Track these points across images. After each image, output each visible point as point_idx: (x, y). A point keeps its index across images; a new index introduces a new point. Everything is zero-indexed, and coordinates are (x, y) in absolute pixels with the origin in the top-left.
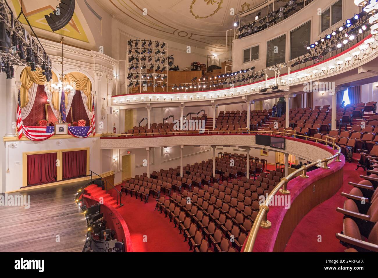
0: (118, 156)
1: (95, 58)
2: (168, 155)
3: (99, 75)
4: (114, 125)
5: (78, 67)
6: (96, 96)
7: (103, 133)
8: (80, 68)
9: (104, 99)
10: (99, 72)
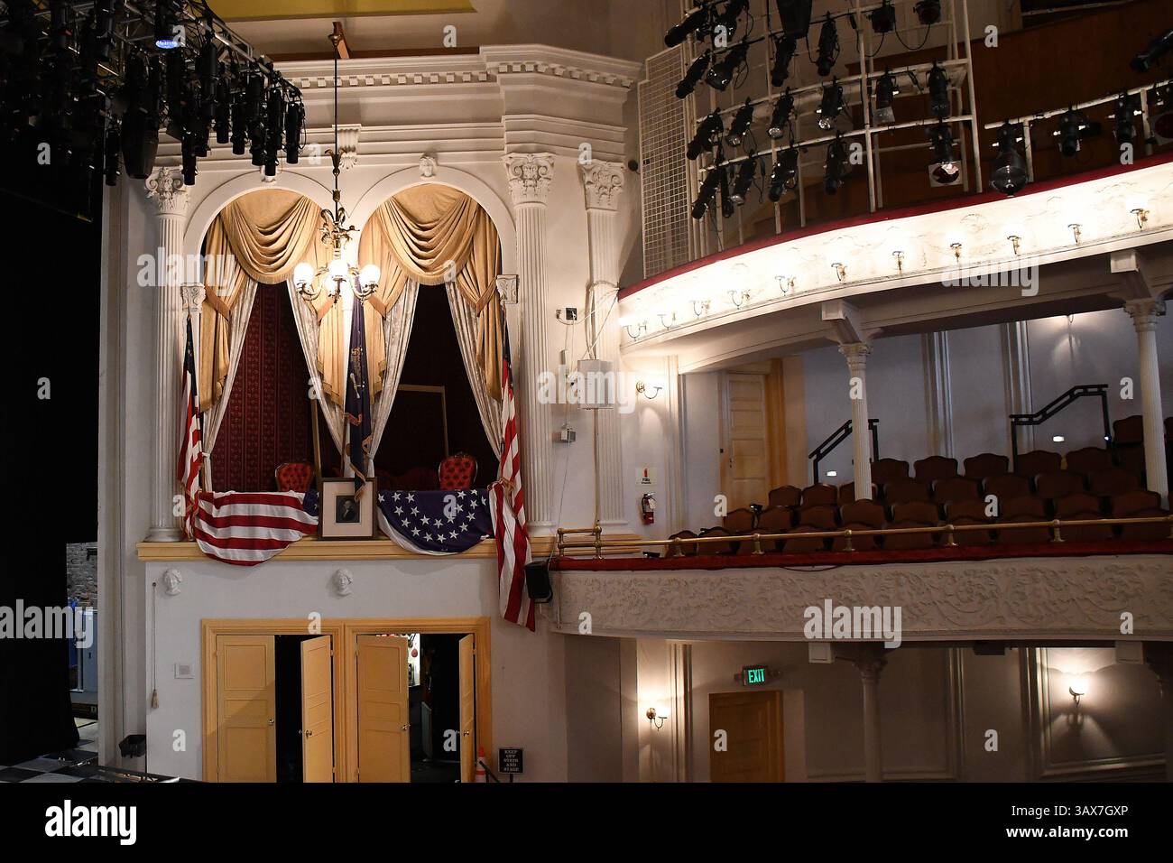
0: (681, 693)
1: (504, 82)
2: (1089, 723)
3: (528, 174)
4: (647, 481)
5: (426, 154)
6: (519, 307)
7: (561, 533)
8: (436, 158)
9: (571, 313)
10: (530, 158)
